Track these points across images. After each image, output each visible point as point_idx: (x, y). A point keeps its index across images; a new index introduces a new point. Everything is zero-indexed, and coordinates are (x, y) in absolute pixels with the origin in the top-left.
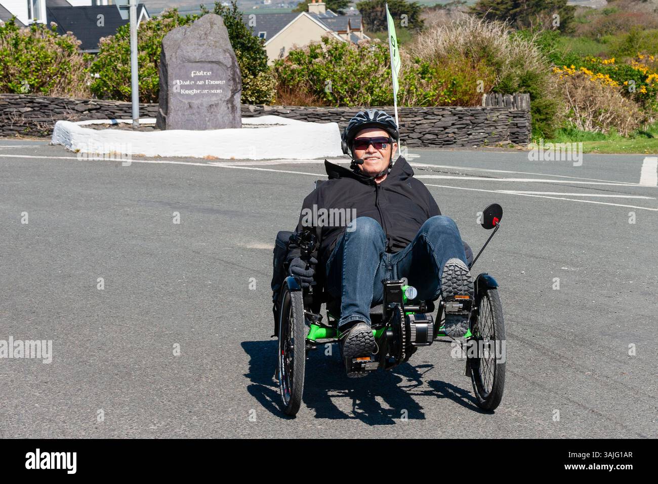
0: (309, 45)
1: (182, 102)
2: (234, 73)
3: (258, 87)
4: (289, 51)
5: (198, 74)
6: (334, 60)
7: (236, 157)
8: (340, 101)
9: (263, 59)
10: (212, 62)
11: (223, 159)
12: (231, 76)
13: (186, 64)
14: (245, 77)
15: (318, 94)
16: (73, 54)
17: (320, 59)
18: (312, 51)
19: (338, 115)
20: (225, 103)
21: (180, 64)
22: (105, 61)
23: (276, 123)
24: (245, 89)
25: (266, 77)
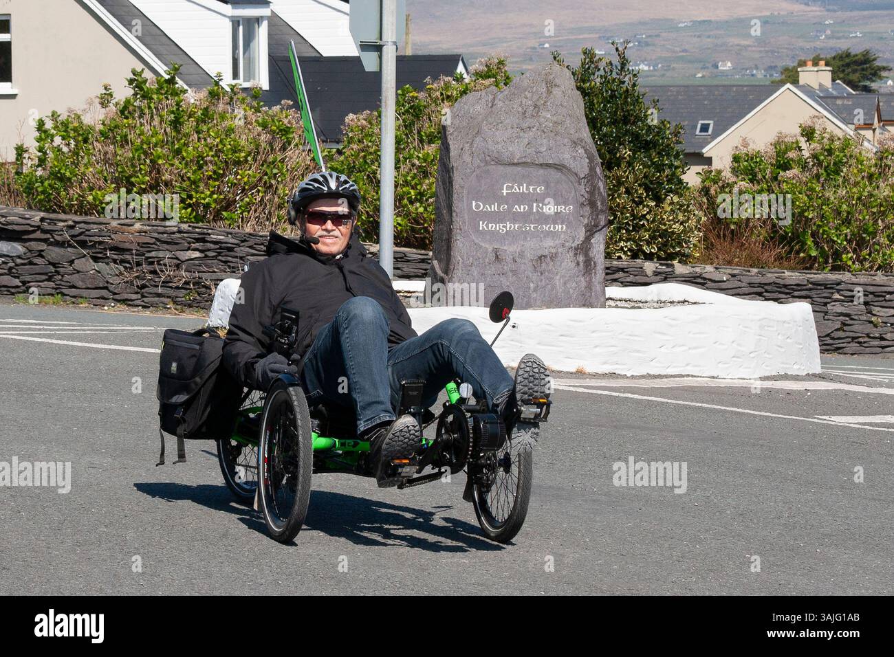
0: (773, 141)
1: (481, 247)
2: (593, 190)
3: (665, 225)
4: (733, 153)
5: (516, 189)
6: (825, 174)
7: (589, 369)
8: (834, 260)
9: (677, 168)
10: (548, 165)
11: (560, 372)
12: (586, 195)
13: (492, 168)
14: (638, 204)
15: (789, 243)
16: (292, 145)
17: (795, 171)
18: (780, 154)
19: (826, 288)
20: (571, 254)
21: (478, 167)
22: (354, 162)
23: (682, 299)
24: (637, 228)
25: (682, 206)
